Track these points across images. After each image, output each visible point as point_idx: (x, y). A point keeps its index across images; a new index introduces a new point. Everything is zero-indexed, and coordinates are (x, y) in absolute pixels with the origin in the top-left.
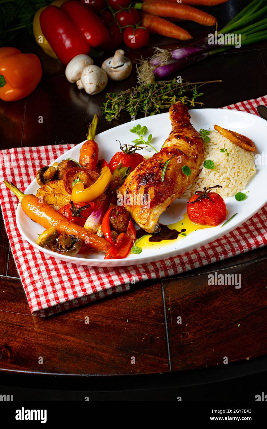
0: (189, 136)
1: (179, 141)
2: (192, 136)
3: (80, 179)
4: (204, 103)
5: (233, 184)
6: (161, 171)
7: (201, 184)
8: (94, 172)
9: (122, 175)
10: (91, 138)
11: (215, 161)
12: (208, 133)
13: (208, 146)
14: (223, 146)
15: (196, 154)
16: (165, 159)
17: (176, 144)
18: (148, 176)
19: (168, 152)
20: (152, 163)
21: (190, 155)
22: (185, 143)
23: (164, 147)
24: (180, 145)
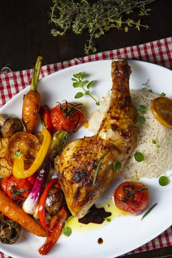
0: (124, 128)
1: (115, 133)
2: (128, 128)
3: (21, 152)
4: (149, 27)
5: (159, 168)
6: (94, 171)
7: (130, 168)
8: (35, 136)
9: (60, 141)
10: (34, 89)
11: (146, 153)
12: (144, 112)
13: (142, 127)
14: (156, 133)
15: (128, 146)
16: (99, 154)
17: (111, 137)
18: (81, 174)
19: (103, 146)
20: (87, 155)
21: (123, 149)
22: (120, 138)
23: (99, 136)
24: (115, 140)
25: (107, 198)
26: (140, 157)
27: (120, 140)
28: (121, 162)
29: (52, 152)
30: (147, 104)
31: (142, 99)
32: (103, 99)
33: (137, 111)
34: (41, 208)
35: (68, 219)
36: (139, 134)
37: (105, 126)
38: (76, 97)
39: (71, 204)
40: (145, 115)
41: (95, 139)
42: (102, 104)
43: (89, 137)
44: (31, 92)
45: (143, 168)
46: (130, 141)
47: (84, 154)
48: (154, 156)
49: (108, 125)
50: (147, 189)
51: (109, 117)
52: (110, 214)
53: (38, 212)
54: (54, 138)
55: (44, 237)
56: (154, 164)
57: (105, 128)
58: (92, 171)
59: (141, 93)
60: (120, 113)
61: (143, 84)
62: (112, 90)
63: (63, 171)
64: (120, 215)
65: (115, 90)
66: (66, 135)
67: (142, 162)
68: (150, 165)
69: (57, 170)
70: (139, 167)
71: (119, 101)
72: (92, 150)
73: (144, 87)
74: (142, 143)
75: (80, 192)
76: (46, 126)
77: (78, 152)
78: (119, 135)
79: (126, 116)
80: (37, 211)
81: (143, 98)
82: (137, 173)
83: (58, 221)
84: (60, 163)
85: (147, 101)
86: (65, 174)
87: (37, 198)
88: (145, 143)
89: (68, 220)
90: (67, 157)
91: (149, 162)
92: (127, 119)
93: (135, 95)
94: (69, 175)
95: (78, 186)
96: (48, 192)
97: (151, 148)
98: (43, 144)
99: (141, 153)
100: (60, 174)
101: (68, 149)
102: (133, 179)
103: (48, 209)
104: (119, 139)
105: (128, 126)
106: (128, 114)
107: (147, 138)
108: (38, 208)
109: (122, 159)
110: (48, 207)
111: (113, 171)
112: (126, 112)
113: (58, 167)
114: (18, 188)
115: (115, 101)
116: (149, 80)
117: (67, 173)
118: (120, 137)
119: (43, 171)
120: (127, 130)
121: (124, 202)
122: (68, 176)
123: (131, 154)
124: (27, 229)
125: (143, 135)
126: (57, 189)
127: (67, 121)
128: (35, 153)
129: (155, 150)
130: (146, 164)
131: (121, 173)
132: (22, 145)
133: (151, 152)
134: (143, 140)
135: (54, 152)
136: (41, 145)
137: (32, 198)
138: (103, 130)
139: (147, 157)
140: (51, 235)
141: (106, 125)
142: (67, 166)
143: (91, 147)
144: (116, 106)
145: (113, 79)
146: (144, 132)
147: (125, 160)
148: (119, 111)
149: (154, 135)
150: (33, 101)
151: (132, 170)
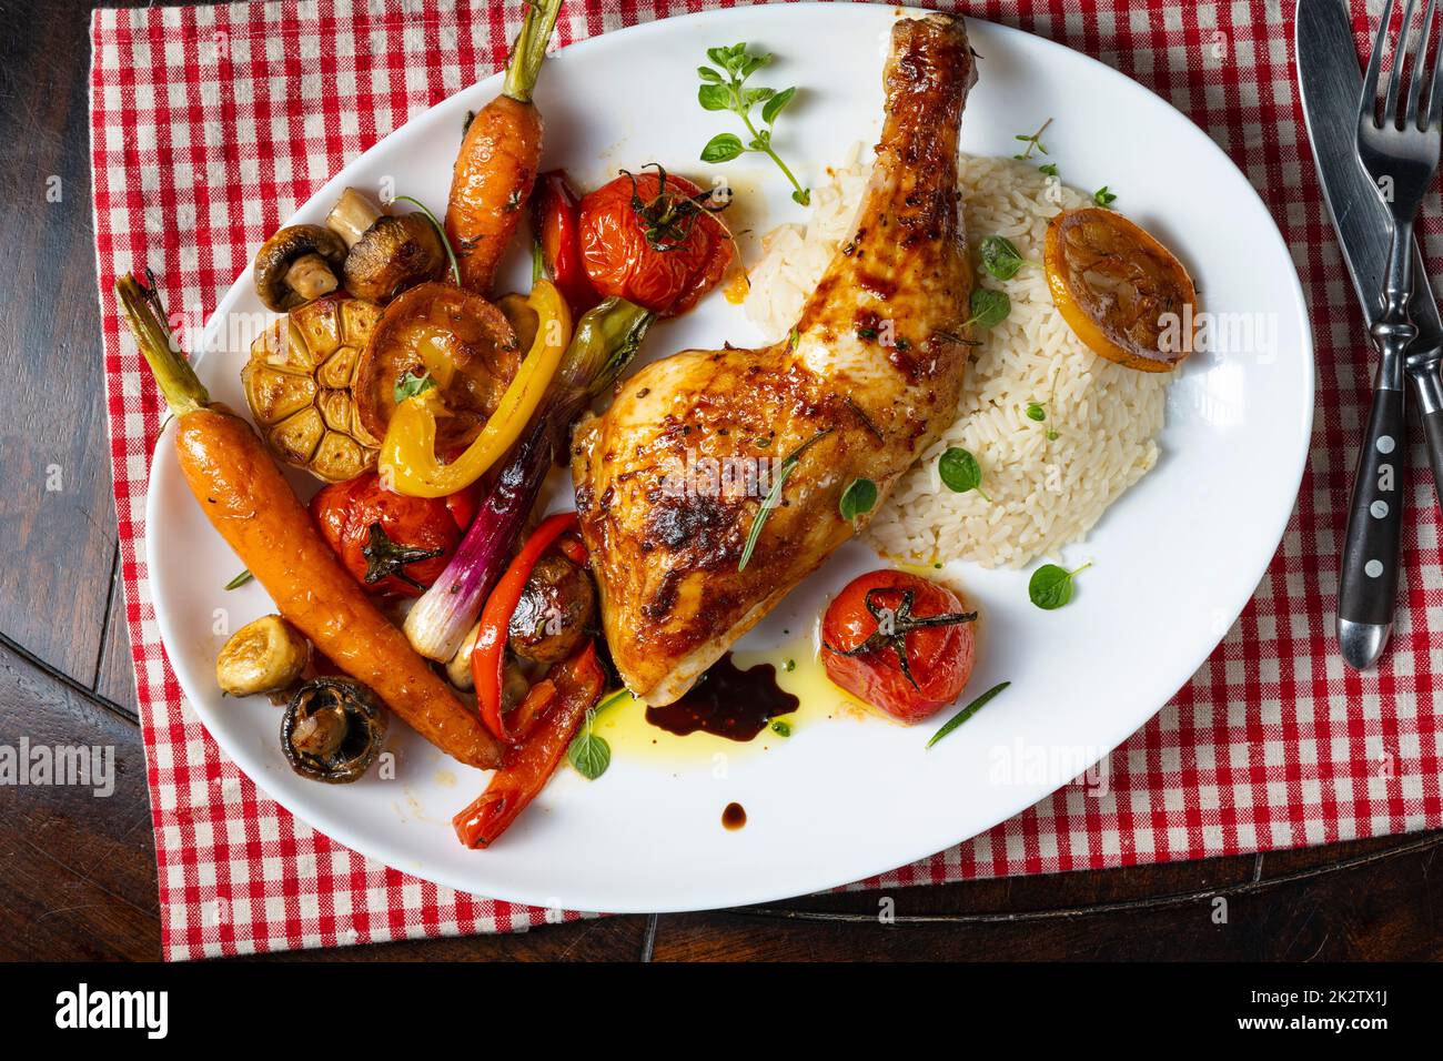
0: (913, 336)
1: (867, 353)
2: (928, 338)
3: (430, 377)
5: (1039, 529)
6: (751, 507)
7: (910, 510)
8: (496, 312)
9: (613, 347)
10: (521, 93)
11: (991, 456)
12: (1011, 273)
13: (991, 336)
14: (1051, 376)
15: (921, 418)
16: (784, 436)
17: (852, 368)
18: (693, 512)
19: (806, 404)
20: (728, 433)
21: (895, 426)
22: (886, 375)
23: (797, 353)
24: (866, 382)
25: (786, 632)
26: (963, 472)
27: (888, 385)
28: (878, 485)
29: (567, 394)
30: (1029, 233)
31: (1008, 207)
32: (828, 179)
33: (980, 262)
34: (490, 637)
35: (599, 700)
36: (974, 367)
37: (826, 312)
38: (706, 156)
39: (627, 639)
40: (1013, 287)
41: (776, 365)
42: (823, 204)
43: (747, 352)
44: (504, 104)
45: (969, 519)
46: (932, 399)
47: (714, 424)
48: (1025, 474)
49: (841, 309)
50: (976, 614)
51: (850, 277)
52: (791, 703)
53: (475, 653)
54: (586, 334)
55: (484, 767)
56: (1022, 507)
57: (827, 323)
58: (742, 508)
59: (1007, 176)
60: (904, 266)
61: (1019, 138)
62: (878, 149)
63: (610, 490)
64: (837, 713)
65: (892, 154)
66: (640, 326)
67: (971, 492)
68: (1000, 510)
69: (582, 480)
70: (954, 512)
71: (904, 209)
72: (754, 413)
73: (1022, 148)
74: (979, 410)
75: (678, 594)
76: (550, 270)
77: (691, 413)
78: (886, 365)
79: (929, 283)
80: (466, 652)
81: (1015, 206)
82: (937, 535)
83: (557, 703)
84: (600, 449)
85: (1028, 219)
86: (616, 500)
87: (476, 593)
88: (994, 410)
89: (600, 704)
90: (635, 427)
91: (1000, 497)
92: (930, 297)
93: (976, 184)
94: (634, 510)
95: (670, 563)
96: (531, 572)
97: (1016, 437)
98: (533, 355)
99: (970, 455)
100: (591, 498)
101: (646, 392)
102: (915, 560)
103: (519, 649)
104: (883, 382)
105: (930, 328)
106: (936, 275)
107: (1006, 389)
108: (473, 636)
109: (883, 469)
110: (524, 639)
111: (838, 518)
112: (929, 262)
113: (588, 463)
114: (395, 539)
115: (886, 203)
116: (1051, 120)
117: (628, 499)
118: (891, 372)
119: (514, 478)
120: (924, 347)
121: (864, 658)
122: (632, 515)
123: (924, 451)
124: (413, 723)
125: (989, 372)
126: (571, 561)
127: (653, 261)
128: (487, 387)
129: (1036, 449)
130: (983, 502)
131: (869, 527)
132: (438, 345)
133: (1016, 457)
134: (985, 398)
135: (578, 393)
136: (524, 356)
137: (454, 591)
138: (819, 329)
139: (996, 472)
140: (517, 763)
141: (833, 311)
142: (630, 468)
143: (753, 398)
144: (887, 230)
145: (889, 101)
146: (997, 361)
147: (896, 477)
148: (899, 253)
149: (1040, 381)
150: (509, 149)
151: (919, 523)
